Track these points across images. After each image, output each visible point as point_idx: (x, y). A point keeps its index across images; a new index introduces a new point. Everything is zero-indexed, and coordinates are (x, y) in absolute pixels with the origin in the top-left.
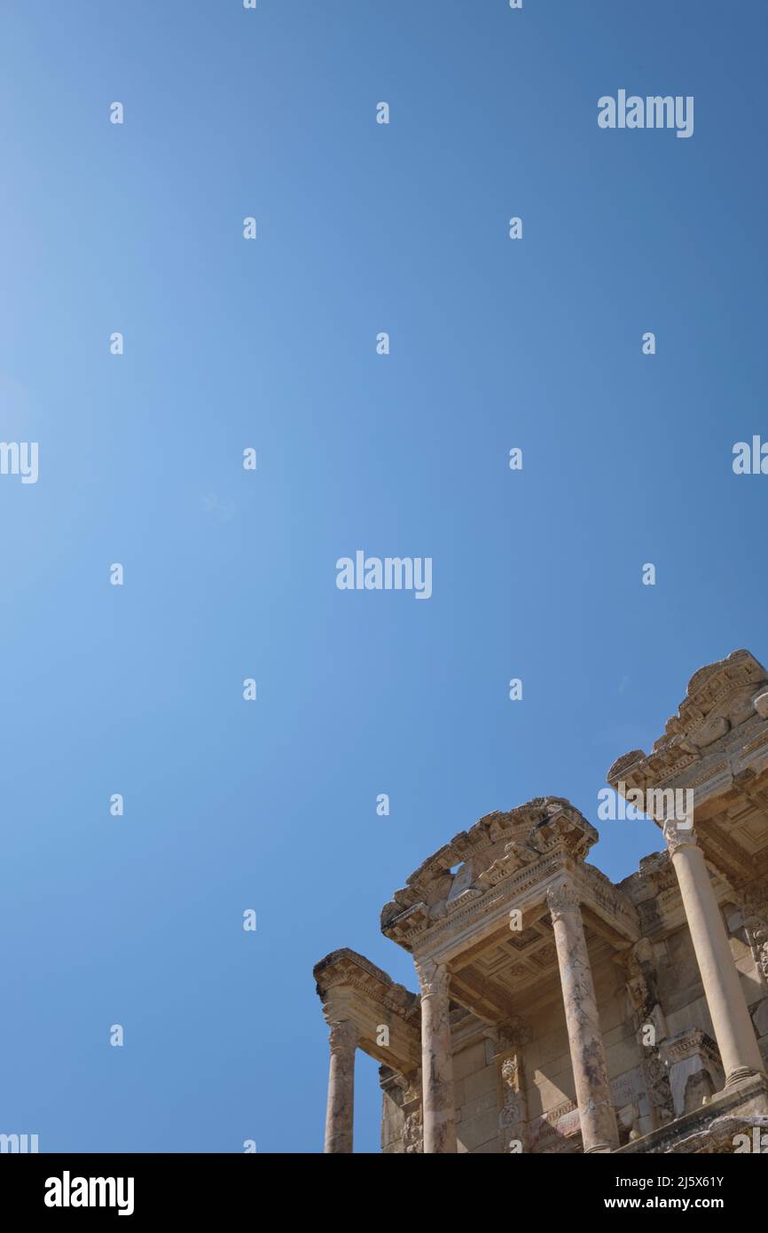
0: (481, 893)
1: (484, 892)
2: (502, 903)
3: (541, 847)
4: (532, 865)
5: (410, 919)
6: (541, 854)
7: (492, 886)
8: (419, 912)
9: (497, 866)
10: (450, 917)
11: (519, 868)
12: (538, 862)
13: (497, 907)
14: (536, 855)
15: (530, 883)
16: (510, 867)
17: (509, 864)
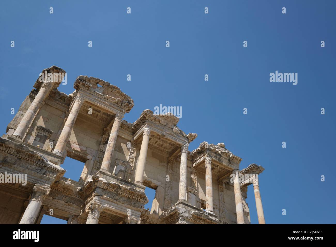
0: (104, 97)
1: (105, 98)
2: (108, 105)
3: (123, 105)
4: (118, 105)
5: (86, 85)
6: (122, 106)
7: (107, 99)
8: (89, 86)
9: (113, 98)
10: (94, 94)
11: (115, 103)
12: (120, 106)
13: (106, 104)
14: (121, 105)
15: (116, 108)
16: (114, 101)
17: (115, 100)
